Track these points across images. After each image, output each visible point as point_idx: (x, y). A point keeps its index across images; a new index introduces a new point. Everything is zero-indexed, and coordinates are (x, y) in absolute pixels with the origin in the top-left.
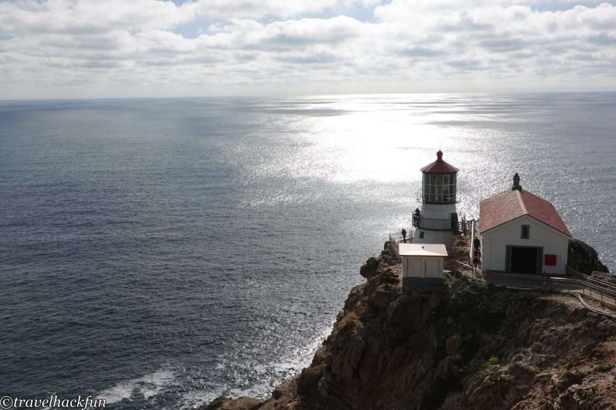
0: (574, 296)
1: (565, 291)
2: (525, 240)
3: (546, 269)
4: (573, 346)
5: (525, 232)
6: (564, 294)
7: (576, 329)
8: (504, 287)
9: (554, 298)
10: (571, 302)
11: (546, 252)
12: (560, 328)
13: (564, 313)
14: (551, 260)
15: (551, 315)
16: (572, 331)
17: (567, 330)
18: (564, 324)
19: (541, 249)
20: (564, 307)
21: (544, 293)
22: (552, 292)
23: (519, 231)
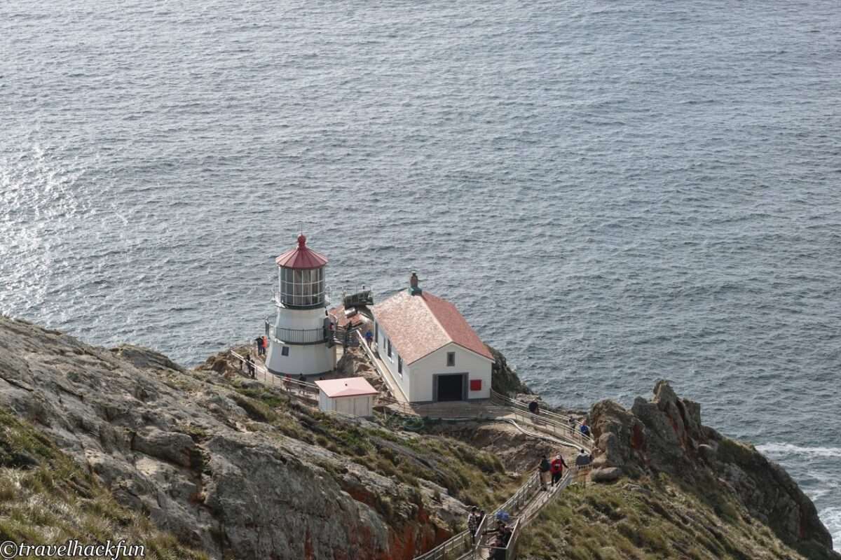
0: (508, 422)
1: (499, 418)
2: (451, 367)
3: (472, 395)
4: (519, 466)
5: (451, 359)
6: (501, 421)
7: (519, 452)
8: (440, 419)
9: (492, 426)
10: (508, 428)
11: (471, 378)
12: (505, 453)
13: (506, 440)
14: (477, 385)
15: (495, 443)
16: (516, 454)
17: (511, 453)
18: (507, 449)
19: (466, 375)
20: (505, 434)
21: (480, 422)
22: (489, 421)
23: (445, 359)
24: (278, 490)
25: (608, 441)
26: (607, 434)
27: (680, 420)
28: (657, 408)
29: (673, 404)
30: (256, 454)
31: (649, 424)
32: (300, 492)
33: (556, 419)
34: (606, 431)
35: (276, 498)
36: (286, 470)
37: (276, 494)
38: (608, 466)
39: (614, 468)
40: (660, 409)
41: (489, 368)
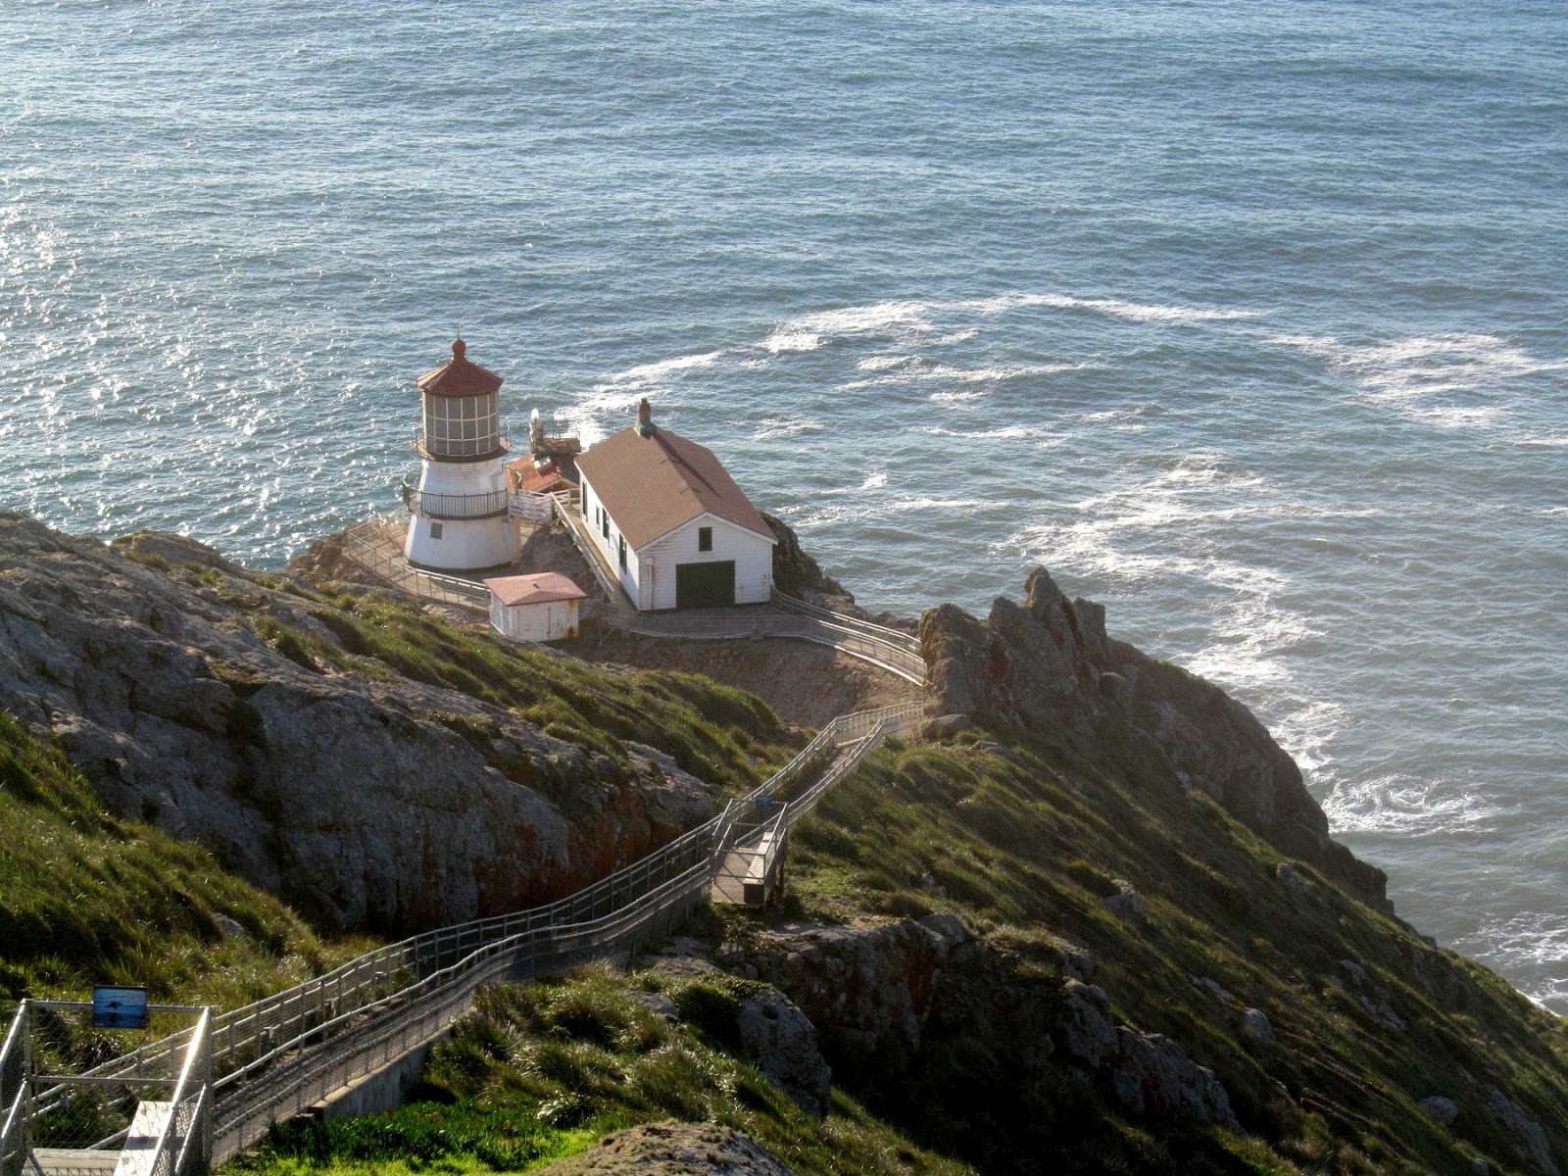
2: (705, 552)
3: (740, 597)
5: (705, 539)
19: (732, 563)
23: (694, 539)
24: (375, 771)
25: (948, 672)
26: (946, 661)
27: (1068, 634)
28: (1030, 616)
29: (1057, 607)
30: (338, 712)
31: (1018, 643)
32: (413, 772)
33: (878, 634)
34: (943, 657)
35: (373, 782)
36: (389, 737)
37: (371, 775)
38: (948, 713)
39: (958, 716)
40: (1035, 616)
41: (768, 553)
